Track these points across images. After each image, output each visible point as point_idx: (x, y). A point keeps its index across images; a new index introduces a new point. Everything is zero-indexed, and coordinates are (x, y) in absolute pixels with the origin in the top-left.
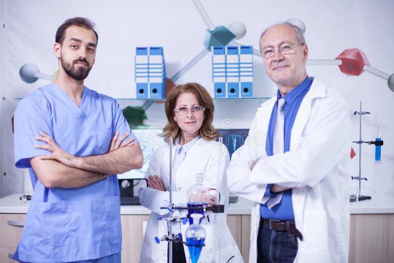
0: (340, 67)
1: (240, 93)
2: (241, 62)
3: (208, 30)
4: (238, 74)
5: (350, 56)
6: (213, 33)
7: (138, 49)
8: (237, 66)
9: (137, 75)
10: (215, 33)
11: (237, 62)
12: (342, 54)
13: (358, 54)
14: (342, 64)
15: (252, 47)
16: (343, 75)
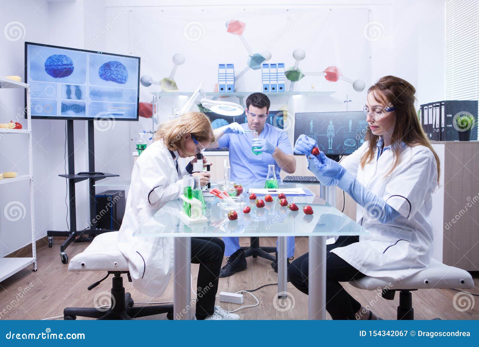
0: (326, 77)
1: (278, 89)
2: (278, 72)
3: (250, 56)
4: (276, 79)
5: (331, 71)
6: (252, 58)
7: (220, 65)
8: (276, 75)
9: (220, 80)
10: (254, 57)
11: (276, 72)
12: (327, 69)
13: (336, 70)
14: (327, 75)
15: (284, 63)
16: (327, 82)
